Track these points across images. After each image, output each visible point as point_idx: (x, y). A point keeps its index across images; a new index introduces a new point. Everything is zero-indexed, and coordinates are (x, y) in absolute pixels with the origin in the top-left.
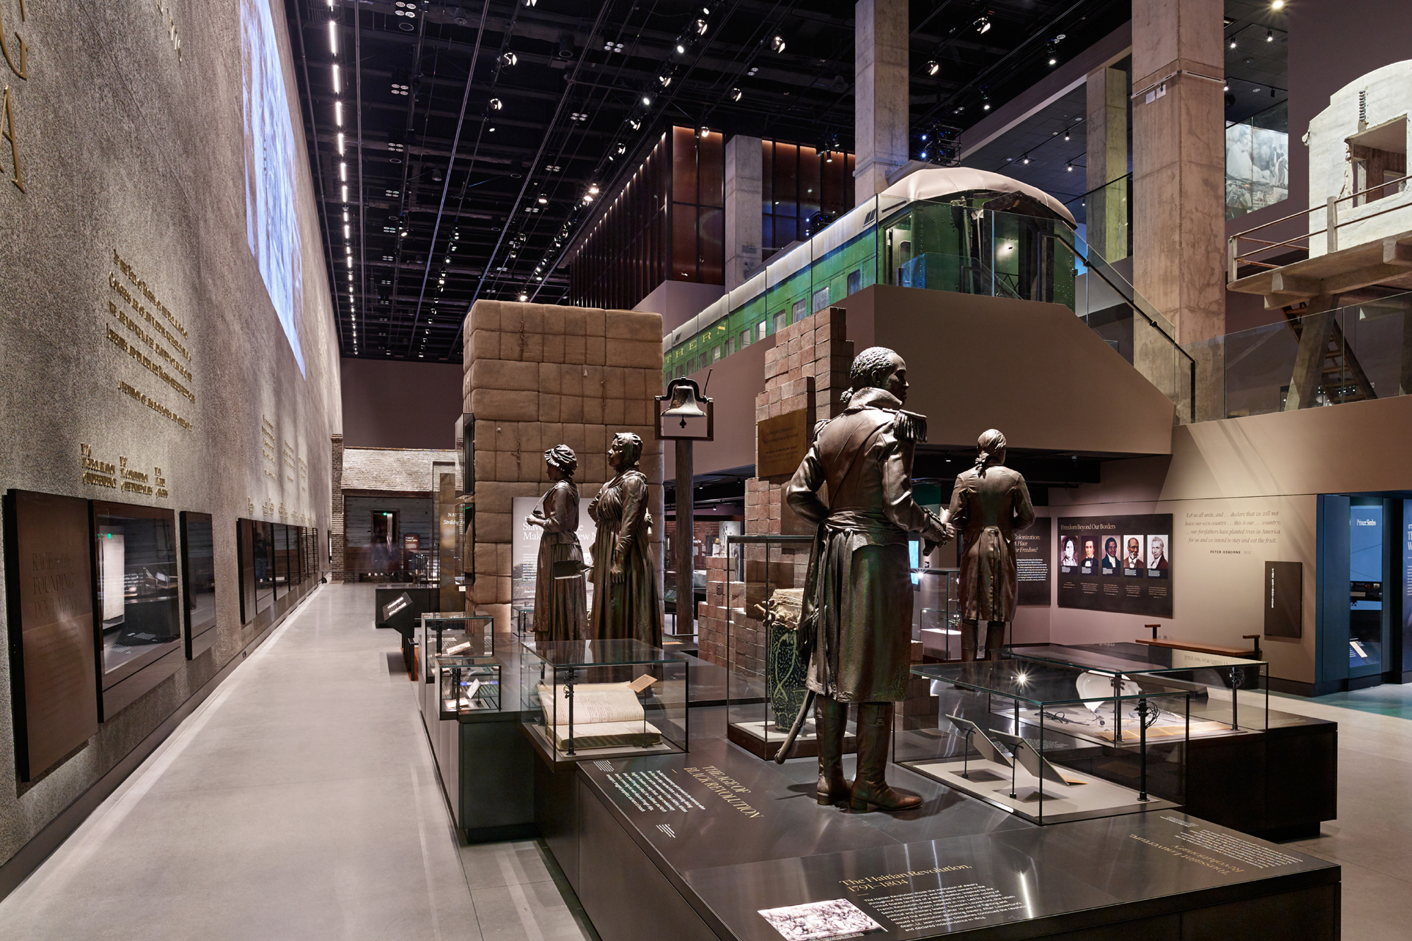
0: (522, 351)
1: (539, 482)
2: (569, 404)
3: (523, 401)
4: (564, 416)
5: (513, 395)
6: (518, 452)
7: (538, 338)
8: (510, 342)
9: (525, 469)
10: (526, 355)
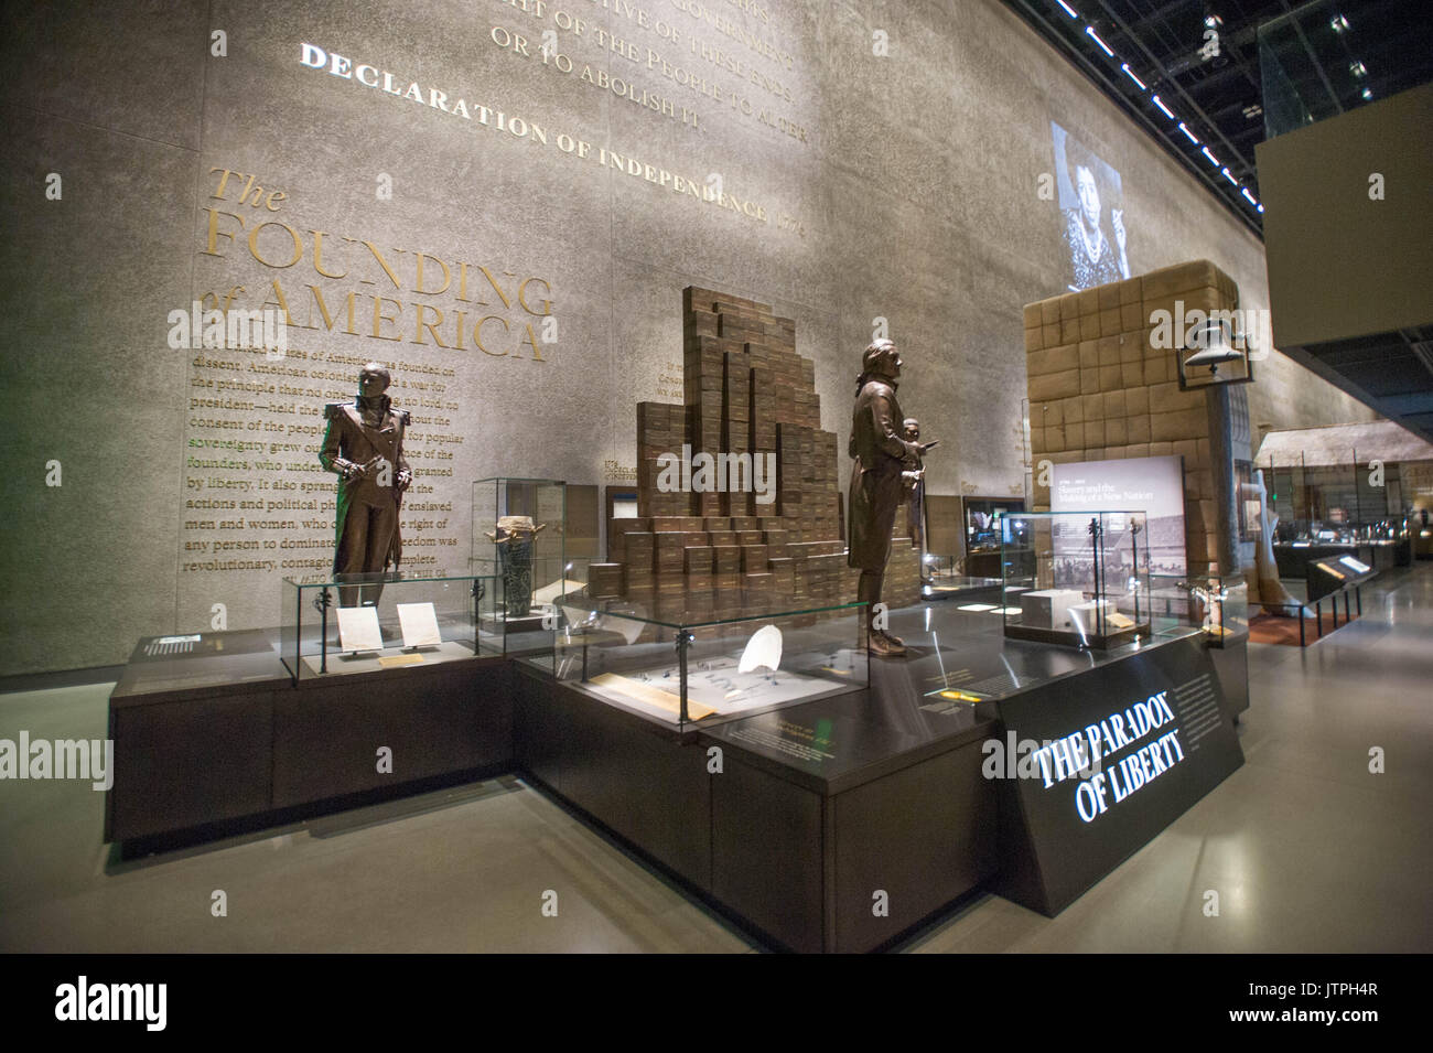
0: (1061, 338)
1: (1085, 449)
2: (1107, 374)
3: (1064, 381)
4: (1103, 386)
5: (1054, 377)
6: (1063, 426)
7: (1074, 323)
8: (1051, 333)
9: (1069, 439)
10: (1065, 340)
